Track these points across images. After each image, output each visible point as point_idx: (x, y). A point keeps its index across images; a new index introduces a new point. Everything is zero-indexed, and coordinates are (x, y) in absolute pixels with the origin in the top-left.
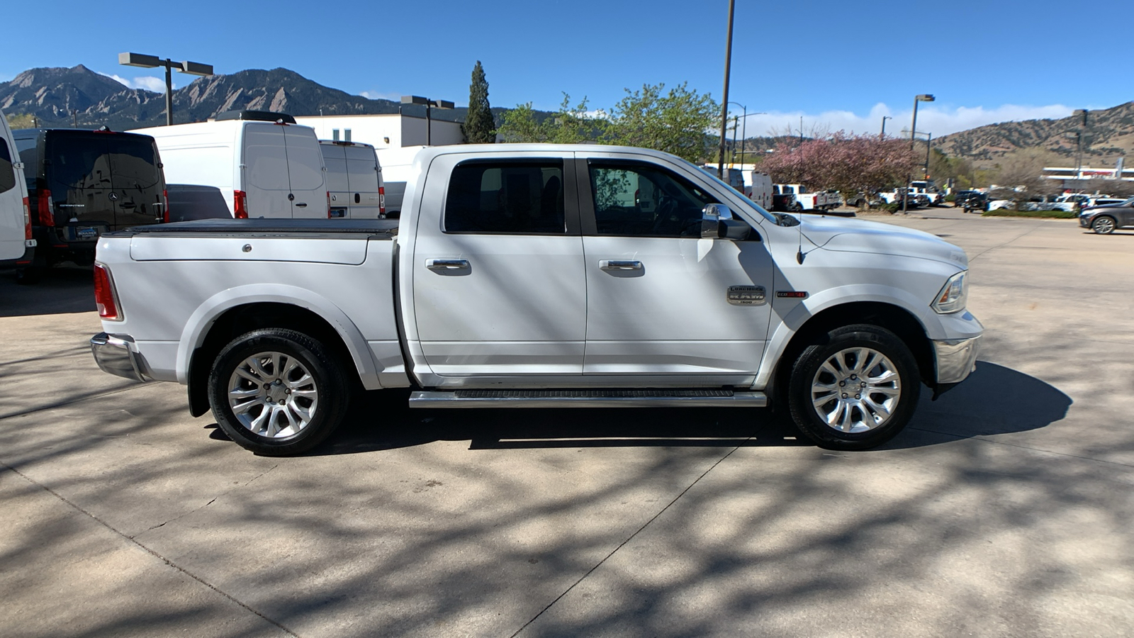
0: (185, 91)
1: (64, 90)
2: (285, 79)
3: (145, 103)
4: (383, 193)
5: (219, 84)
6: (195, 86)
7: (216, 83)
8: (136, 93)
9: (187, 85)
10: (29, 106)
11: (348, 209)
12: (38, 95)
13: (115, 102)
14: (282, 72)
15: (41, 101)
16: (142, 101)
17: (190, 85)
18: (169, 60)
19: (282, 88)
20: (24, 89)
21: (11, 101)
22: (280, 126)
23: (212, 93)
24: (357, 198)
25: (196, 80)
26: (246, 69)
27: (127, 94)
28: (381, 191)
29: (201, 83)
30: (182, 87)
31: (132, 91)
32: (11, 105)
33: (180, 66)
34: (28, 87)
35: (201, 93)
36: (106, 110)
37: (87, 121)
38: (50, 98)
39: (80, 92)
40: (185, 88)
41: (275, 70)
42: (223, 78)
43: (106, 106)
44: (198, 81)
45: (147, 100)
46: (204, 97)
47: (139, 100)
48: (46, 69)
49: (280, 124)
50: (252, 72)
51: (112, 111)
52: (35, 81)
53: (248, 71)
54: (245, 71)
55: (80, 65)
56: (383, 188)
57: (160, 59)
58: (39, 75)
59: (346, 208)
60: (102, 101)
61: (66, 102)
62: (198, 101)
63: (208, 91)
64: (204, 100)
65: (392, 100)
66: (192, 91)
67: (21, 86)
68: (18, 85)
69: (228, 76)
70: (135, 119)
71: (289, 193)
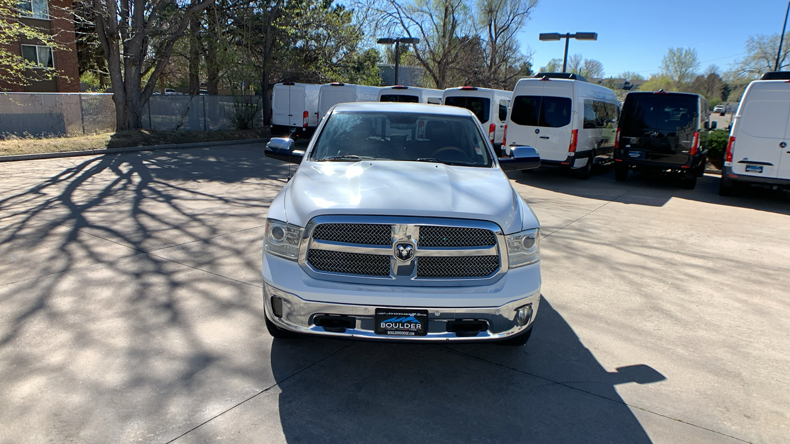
71: (782, 141)
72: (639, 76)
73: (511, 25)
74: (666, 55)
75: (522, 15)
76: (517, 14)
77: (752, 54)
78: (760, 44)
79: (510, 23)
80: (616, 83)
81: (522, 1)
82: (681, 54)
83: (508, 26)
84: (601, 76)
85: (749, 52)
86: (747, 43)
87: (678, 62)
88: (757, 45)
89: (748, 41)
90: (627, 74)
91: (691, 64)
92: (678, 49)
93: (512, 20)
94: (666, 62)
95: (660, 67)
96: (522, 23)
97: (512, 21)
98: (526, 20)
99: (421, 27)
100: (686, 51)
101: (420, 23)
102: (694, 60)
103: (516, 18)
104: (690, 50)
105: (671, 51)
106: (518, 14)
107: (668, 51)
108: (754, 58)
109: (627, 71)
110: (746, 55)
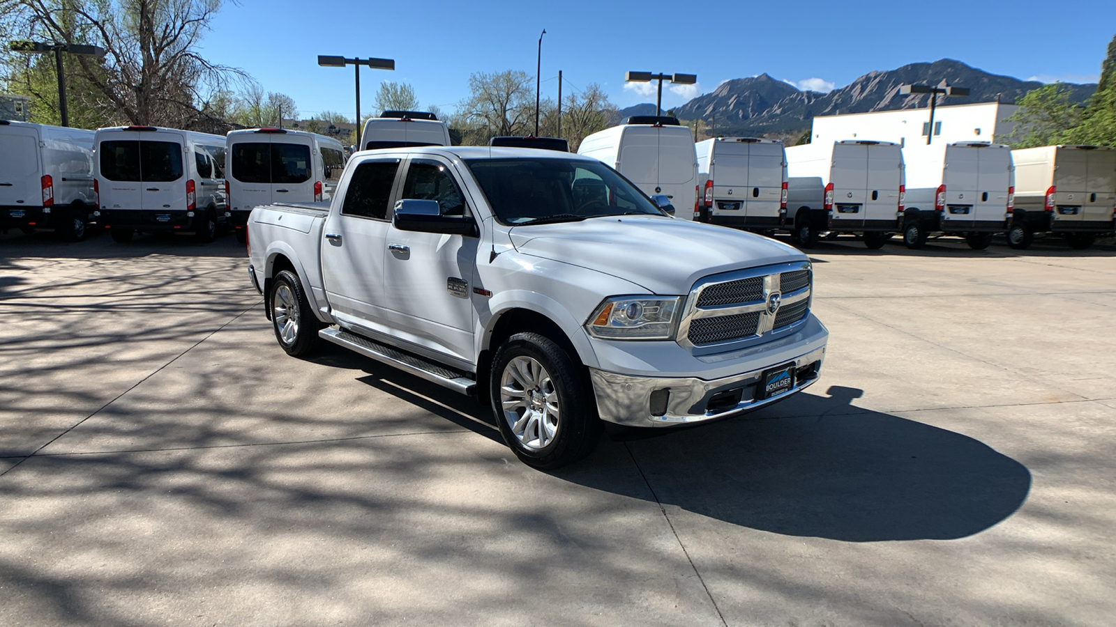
0: (847, 89)
1: (749, 97)
2: (949, 70)
3: (812, 103)
4: (787, 188)
5: (880, 81)
6: (857, 84)
7: (877, 80)
8: (805, 95)
9: (850, 83)
10: (723, 111)
11: (745, 203)
12: (730, 102)
13: (787, 104)
14: (947, 63)
15: (731, 107)
16: (809, 101)
17: (853, 84)
18: (661, 74)
19: (944, 80)
20: (722, 97)
21: (711, 108)
22: (657, 128)
23: (873, 90)
24: (756, 192)
25: (859, 79)
26: (909, 63)
27: (797, 96)
28: (785, 186)
29: (863, 81)
30: (846, 86)
31: (802, 93)
32: (712, 111)
33: (669, 78)
34: (724, 96)
35: (863, 90)
36: (778, 112)
37: (762, 122)
38: (739, 104)
39: (761, 98)
40: (848, 87)
41: (939, 61)
42: (885, 74)
43: (779, 108)
44: (861, 80)
45: (813, 101)
46: (864, 94)
47: (806, 101)
48: (739, 80)
49: (657, 126)
50: (914, 66)
51: (784, 112)
52: (730, 91)
53: (911, 65)
54: (907, 66)
55: (764, 74)
56: (787, 183)
57: (653, 73)
58: (733, 85)
59: (743, 201)
60: (777, 103)
61: (749, 107)
62: (858, 98)
63: (869, 89)
64: (864, 97)
65: (1076, 83)
66: (855, 89)
67: (720, 96)
68: (718, 95)
69: (891, 72)
70: (801, 118)
71: (656, 186)
72: (342, 117)
73: (179, 36)
74: (379, 91)
75: (196, 23)
76: (187, 20)
77: (477, 94)
78: (483, 83)
79: (179, 34)
80: (320, 126)
81: (193, 2)
82: (396, 91)
83: (176, 37)
84: (294, 116)
85: (474, 93)
86: (470, 82)
87: (394, 101)
88: (481, 85)
89: (471, 80)
90: (327, 114)
91: (409, 104)
92: (391, 85)
93: (181, 28)
94: (380, 100)
95: (374, 107)
96: (196, 35)
97: (181, 31)
98: (203, 31)
99: (102, 29)
100: (402, 88)
101: (100, 23)
102: (412, 99)
103: (187, 26)
104: (405, 86)
105: (384, 87)
106: (189, 21)
107: (381, 86)
108: (479, 100)
109: (326, 111)
110: (471, 95)
